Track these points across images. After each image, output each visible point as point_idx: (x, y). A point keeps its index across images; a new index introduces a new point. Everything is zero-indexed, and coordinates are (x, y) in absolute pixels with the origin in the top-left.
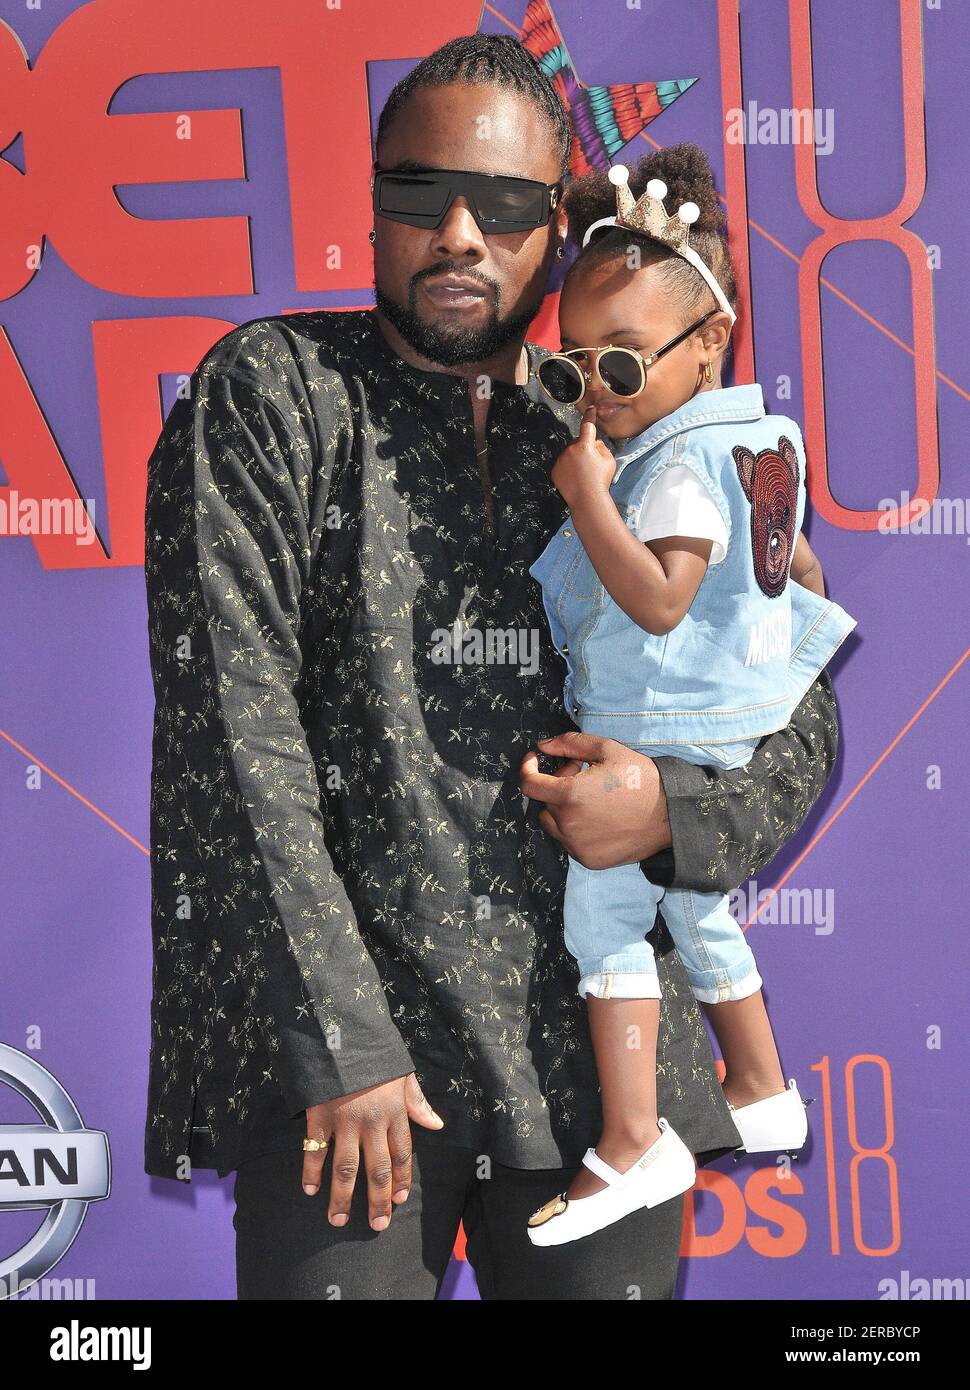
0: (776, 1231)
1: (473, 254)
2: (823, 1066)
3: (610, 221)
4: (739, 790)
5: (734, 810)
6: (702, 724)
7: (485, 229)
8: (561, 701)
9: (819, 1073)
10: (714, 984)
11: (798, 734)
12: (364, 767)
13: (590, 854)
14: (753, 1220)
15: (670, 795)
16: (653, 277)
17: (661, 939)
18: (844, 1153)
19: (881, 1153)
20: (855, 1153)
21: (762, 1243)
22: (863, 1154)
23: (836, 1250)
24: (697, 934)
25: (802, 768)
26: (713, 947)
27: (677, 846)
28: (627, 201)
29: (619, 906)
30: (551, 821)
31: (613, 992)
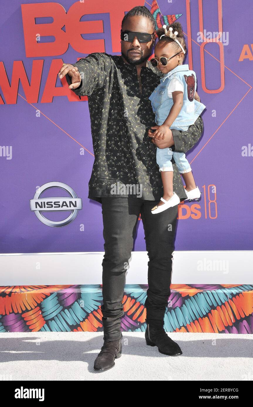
0: (196, 215)
1: (138, 47)
2: (204, 187)
3: (164, 35)
4: (186, 134)
5: (185, 138)
6: (179, 123)
7: (140, 42)
8: (154, 121)
9: (203, 188)
10: (183, 170)
11: (196, 125)
12: (115, 129)
13: (160, 146)
14: (192, 213)
15: (174, 135)
16: (170, 45)
17: (173, 161)
18: (208, 202)
19: (214, 201)
20: (209, 201)
21: (193, 217)
22: (211, 201)
23: (206, 218)
24: (180, 161)
25: (197, 131)
26: (183, 164)
27: (175, 144)
28: (166, 31)
29: (166, 155)
30: (153, 141)
31: (165, 170)
